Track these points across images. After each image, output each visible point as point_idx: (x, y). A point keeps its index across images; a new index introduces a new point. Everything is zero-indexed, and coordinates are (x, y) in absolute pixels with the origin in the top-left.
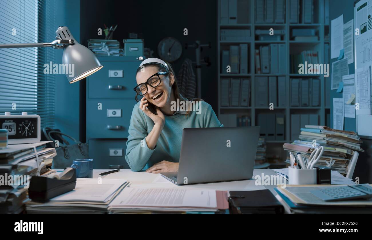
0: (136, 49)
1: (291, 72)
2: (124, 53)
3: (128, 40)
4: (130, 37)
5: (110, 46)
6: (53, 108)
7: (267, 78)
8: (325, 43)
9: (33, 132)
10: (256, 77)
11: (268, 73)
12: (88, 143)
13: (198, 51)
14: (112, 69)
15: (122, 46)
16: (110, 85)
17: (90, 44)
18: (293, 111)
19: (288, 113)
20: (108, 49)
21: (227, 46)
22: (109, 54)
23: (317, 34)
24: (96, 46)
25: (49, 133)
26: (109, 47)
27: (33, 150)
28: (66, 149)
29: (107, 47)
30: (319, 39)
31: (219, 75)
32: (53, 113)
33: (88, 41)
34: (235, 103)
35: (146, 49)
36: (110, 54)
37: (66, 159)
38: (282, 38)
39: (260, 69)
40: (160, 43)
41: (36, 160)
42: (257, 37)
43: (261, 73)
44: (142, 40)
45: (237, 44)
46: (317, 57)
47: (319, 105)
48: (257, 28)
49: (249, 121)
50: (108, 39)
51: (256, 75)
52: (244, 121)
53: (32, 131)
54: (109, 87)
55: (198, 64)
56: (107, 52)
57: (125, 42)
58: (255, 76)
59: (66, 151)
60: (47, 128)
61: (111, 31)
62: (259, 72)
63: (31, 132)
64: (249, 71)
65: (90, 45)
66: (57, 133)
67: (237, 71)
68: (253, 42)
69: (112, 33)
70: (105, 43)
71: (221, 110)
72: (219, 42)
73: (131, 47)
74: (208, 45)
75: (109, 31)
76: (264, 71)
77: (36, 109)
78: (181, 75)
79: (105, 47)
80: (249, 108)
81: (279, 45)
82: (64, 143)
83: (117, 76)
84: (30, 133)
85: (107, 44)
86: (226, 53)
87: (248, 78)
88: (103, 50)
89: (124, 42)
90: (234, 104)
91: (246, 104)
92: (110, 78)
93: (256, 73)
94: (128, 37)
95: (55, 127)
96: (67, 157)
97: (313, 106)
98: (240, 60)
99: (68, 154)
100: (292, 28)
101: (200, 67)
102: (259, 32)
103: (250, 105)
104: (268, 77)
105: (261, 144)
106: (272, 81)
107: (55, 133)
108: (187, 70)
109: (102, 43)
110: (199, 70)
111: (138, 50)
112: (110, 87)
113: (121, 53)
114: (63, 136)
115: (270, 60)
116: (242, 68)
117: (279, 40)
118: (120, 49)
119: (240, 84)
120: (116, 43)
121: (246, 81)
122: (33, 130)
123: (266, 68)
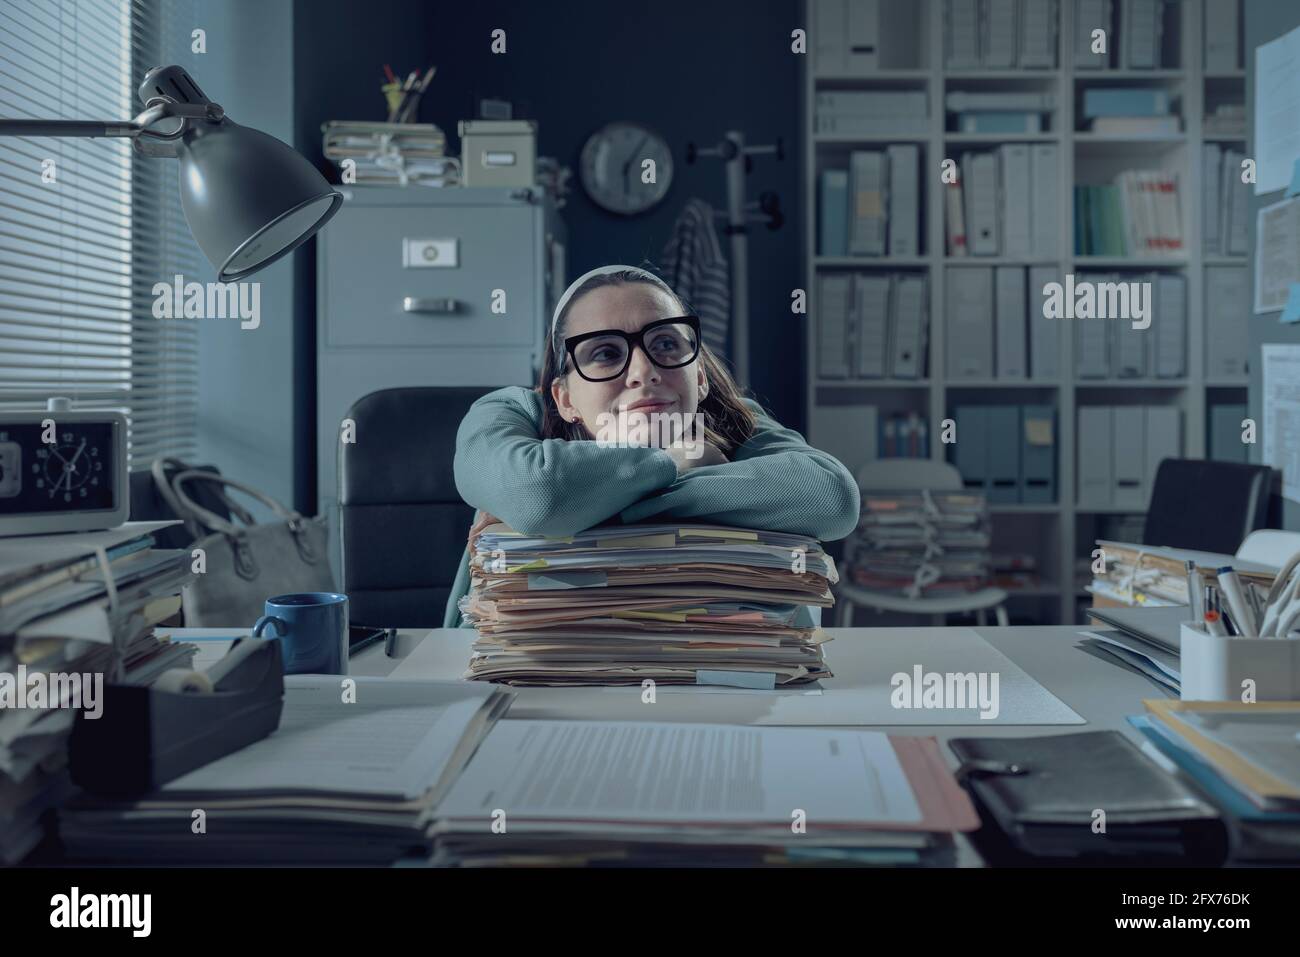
0: (509, 159)
1: (1078, 252)
2: (459, 175)
3: (476, 126)
4: (484, 114)
5: (406, 146)
6: (189, 382)
7: (989, 271)
8: (1207, 142)
9: (95, 481)
10: (950, 270)
11: (995, 255)
12: (326, 518)
13: (734, 171)
14: (417, 235)
15: (453, 147)
16: (410, 296)
17: (333, 140)
18: (1086, 397)
19: (1066, 401)
20: (400, 160)
21: (839, 155)
22: (404, 180)
23: (1175, 108)
24: (355, 147)
25: (178, 479)
26: (404, 151)
27: (92, 561)
28: (241, 541)
29: (395, 153)
30: (1183, 127)
31: (813, 261)
32: (188, 403)
33: (324, 128)
34: (870, 364)
35: (544, 161)
36: (410, 179)
37: (243, 581)
38: (1046, 122)
39: (964, 240)
40: (592, 141)
41: (108, 609)
42: (952, 122)
43: (968, 253)
44: (531, 125)
45: (879, 147)
46: (1172, 196)
47: (1182, 374)
48: (952, 86)
49: (922, 431)
50: (398, 121)
51: (951, 260)
52: (905, 430)
53: (90, 479)
54: (404, 303)
55: (736, 218)
56: (395, 171)
57: (465, 134)
58: (947, 266)
59: (240, 551)
60: (167, 461)
61: (411, 93)
62: (959, 251)
63: (87, 485)
64: (922, 247)
65: (333, 144)
66: (209, 481)
67: (879, 247)
68: (936, 137)
69: (415, 100)
70: (391, 137)
71: (820, 391)
72: (812, 139)
73: (488, 153)
74: (771, 149)
75: (402, 90)
76: (981, 245)
77: (127, 386)
78: (673, 262)
79: (389, 150)
80: (922, 383)
81: (1037, 149)
82: (234, 517)
83: (438, 262)
84: (84, 486)
85: (397, 138)
86: (836, 180)
87: (919, 271)
88: (380, 162)
89: (460, 131)
90: (866, 368)
91: (911, 368)
92: (411, 269)
93: (947, 252)
94: (473, 115)
95: (199, 455)
96: (243, 571)
97: (1160, 377)
98: (888, 206)
99: (250, 563)
100: (1081, 87)
101: (741, 230)
102: (959, 101)
103: (926, 373)
104: (995, 268)
105: (971, 519)
106: (1011, 281)
107: (201, 480)
108: (697, 243)
109: (375, 136)
110: (739, 243)
111: (514, 163)
112: (408, 303)
113: (452, 175)
114: (230, 492)
115: (1001, 205)
116: (896, 233)
117: (1032, 129)
118: (445, 160)
119: (891, 295)
120: (431, 138)
121: (912, 286)
122: (94, 473)
123: (986, 234)
